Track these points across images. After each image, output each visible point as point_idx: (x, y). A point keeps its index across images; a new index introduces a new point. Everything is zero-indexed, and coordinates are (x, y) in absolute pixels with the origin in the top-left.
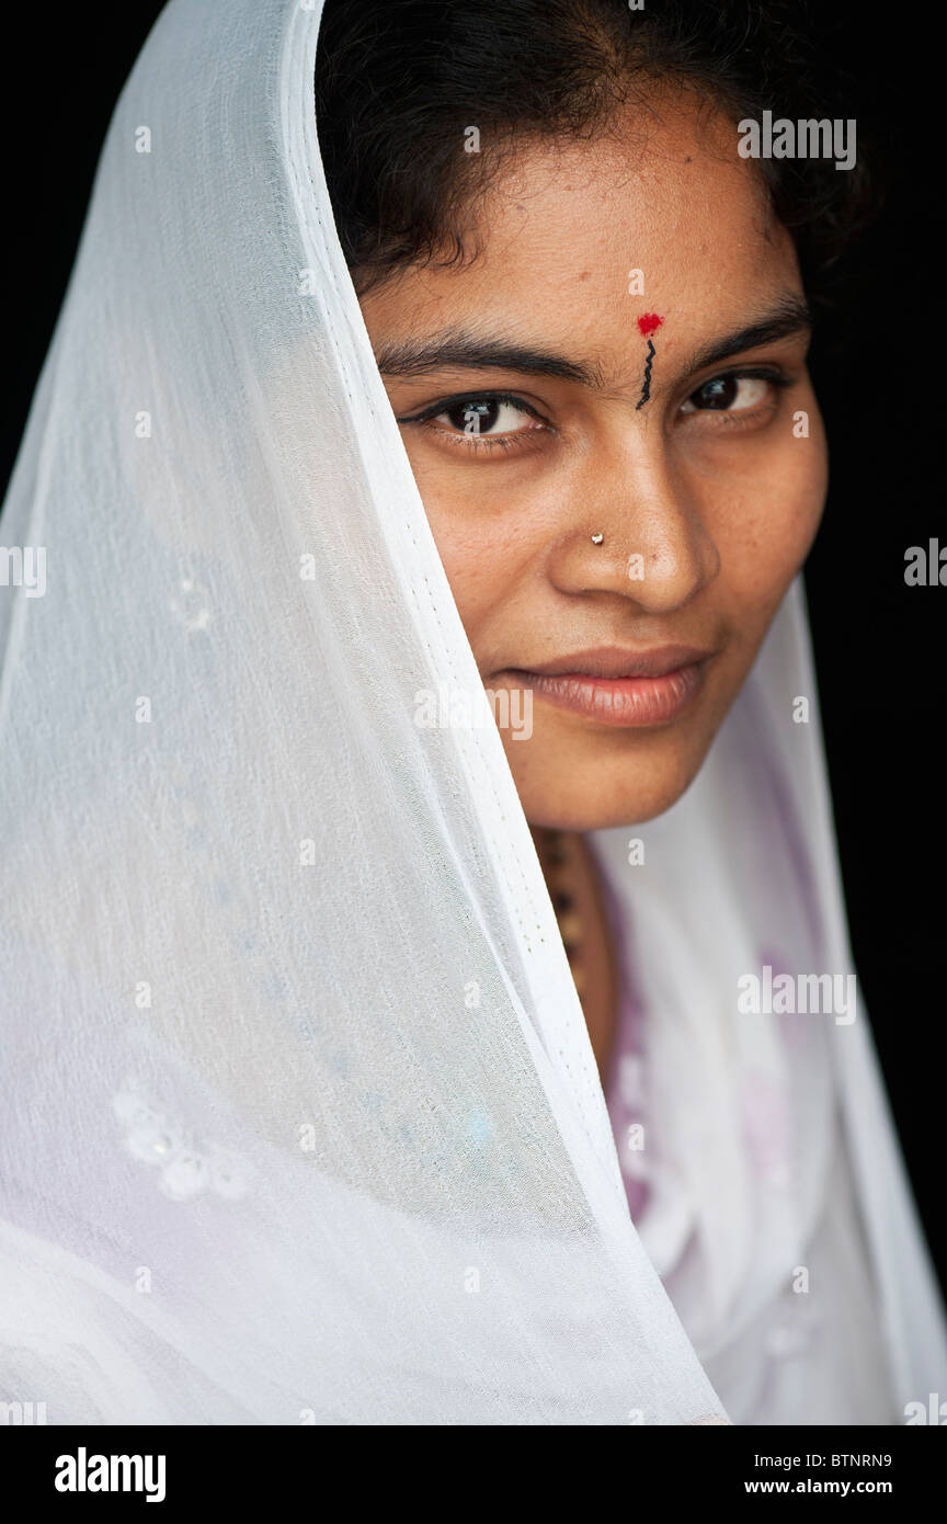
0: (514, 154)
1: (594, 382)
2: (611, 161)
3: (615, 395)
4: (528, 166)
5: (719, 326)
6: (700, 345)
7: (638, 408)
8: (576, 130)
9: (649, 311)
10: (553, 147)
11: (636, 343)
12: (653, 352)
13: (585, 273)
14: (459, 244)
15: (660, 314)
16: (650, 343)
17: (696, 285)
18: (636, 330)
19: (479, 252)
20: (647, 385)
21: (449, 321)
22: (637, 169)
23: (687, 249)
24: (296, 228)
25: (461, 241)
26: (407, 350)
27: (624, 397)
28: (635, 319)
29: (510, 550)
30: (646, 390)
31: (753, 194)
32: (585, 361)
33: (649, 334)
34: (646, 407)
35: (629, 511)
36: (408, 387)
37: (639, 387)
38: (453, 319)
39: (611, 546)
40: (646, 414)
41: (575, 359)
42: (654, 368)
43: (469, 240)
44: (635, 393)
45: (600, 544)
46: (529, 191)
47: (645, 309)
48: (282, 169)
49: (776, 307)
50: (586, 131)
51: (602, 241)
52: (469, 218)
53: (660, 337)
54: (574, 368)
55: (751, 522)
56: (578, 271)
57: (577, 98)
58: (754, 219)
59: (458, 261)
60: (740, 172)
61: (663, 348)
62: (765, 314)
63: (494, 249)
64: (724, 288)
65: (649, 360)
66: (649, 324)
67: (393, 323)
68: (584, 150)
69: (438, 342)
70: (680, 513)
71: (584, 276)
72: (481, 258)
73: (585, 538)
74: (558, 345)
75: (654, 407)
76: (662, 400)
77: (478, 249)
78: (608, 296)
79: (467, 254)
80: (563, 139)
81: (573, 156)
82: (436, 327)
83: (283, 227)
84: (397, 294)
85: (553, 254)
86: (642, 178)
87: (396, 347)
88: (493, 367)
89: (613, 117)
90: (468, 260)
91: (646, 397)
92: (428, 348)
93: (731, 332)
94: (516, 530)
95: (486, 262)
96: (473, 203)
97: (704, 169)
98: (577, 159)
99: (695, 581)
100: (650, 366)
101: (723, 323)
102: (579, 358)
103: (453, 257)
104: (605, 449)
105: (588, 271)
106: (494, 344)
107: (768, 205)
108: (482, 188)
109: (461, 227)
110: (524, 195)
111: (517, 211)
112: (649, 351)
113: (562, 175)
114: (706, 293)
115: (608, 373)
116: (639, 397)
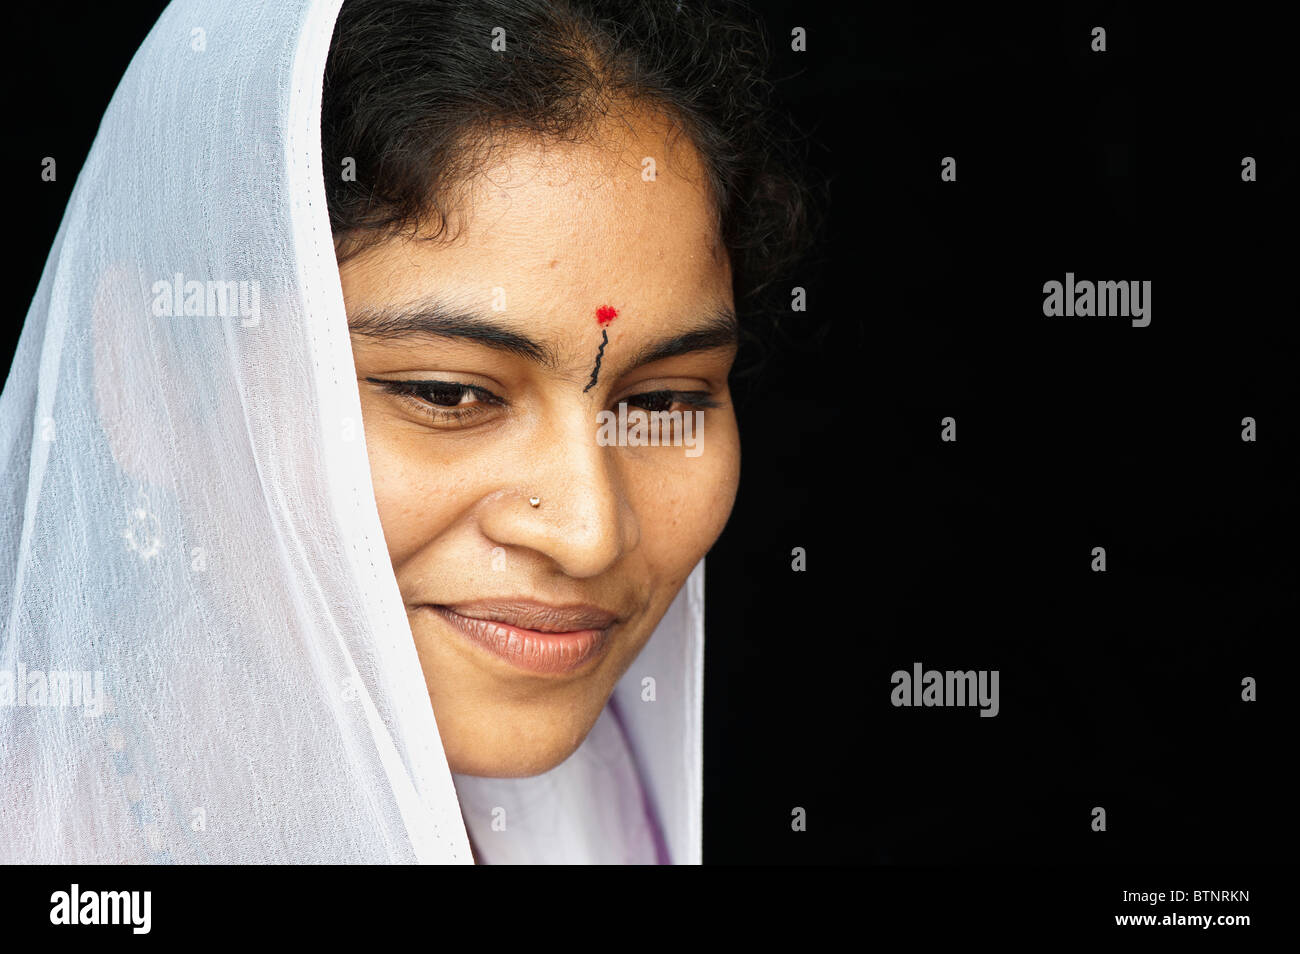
0: (505, 146)
1: (549, 362)
2: (589, 165)
3: (567, 376)
4: (516, 159)
5: (666, 326)
6: (647, 341)
7: (585, 391)
8: (561, 133)
9: (607, 303)
10: (539, 146)
11: (592, 331)
12: (606, 342)
13: (555, 262)
14: (444, 221)
15: (616, 308)
16: (604, 332)
17: (651, 286)
18: (594, 319)
19: (462, 230)
20: (596, 371)
21: (427, 292)
22: (613, 176)
23: (647, 252)
24: (287, 207)
25: (447, 220)
26: (385, 315)
27: (574, 379)
28: (594, 309)
29: (454, 497)
30: (594, 375)
31: (708, 213)
32: (545, 341)
33: (605, 324)
34: (592, 390)
35: (566, 482)
36: (383, 349)
37: (589, 372)
38: (429, 291)
39: (546, 510)
40: (592, 397)
41: (535, 337)
42: (604, 356)
43: (454, 220)
44: (584, 377)
45: (537, 506)
46: (514, 181)
47: (603, 300)
48: (282, 153)
49: (715, 318)
50: (570, 135)
51: (574, 235)
52: (457, 199)
53: (614, 329)
54: (535, 346)
55: (673, 502)
56: (549, 258)
57: (564, 104)
58: (706, 235)
59: (441, 237)
60: (698, 192)
61: (616, 339)
62: (706, 323)
63: (476, 230)
64: (674, 292)
65: (601, 348)
66: (606, 315)
67: (374, 289)
68: (567, 152)
69: (415, 310)
70: (611, 490)
71: (553, 264)
72: (462, 238)
73: (523, 498)
74: (523, 323)
75: (599, 392)
76: (606, 387)
77: (460, 229)
78: (572, 285)
79: (450, 232)
80: (550, 140)
81: (556, 156)
82: (414, 296)
83: (276, 205)
84: (382, 262)
85: (528, 240)
86: (615, 184)
87: (375, 311)
88: (462, 338)
89: (595, 126)
90: (450, 238)
91: (594, 382)
92: (405, 314)
93: (676, 333)
94: (462, 480)
95: (466, 242)
96: (461, 187)
97: (669, 184)
98: (559, 159)
99: (615, 554)
100: (602, 354)
101: (669, 324)
102: (540, 338)
103: (437, 233)
104: (551, 424)
105: (558, 260)
106: (465, 317)
107: (718, 225)
108: (472, 174)
109: (448, 206)
110: (509, 185)
111: (501, 199)
112: (603, 340)
113: (544, 171)
114: (658, 295)
115: (564, 356)
116: (588, 381)
